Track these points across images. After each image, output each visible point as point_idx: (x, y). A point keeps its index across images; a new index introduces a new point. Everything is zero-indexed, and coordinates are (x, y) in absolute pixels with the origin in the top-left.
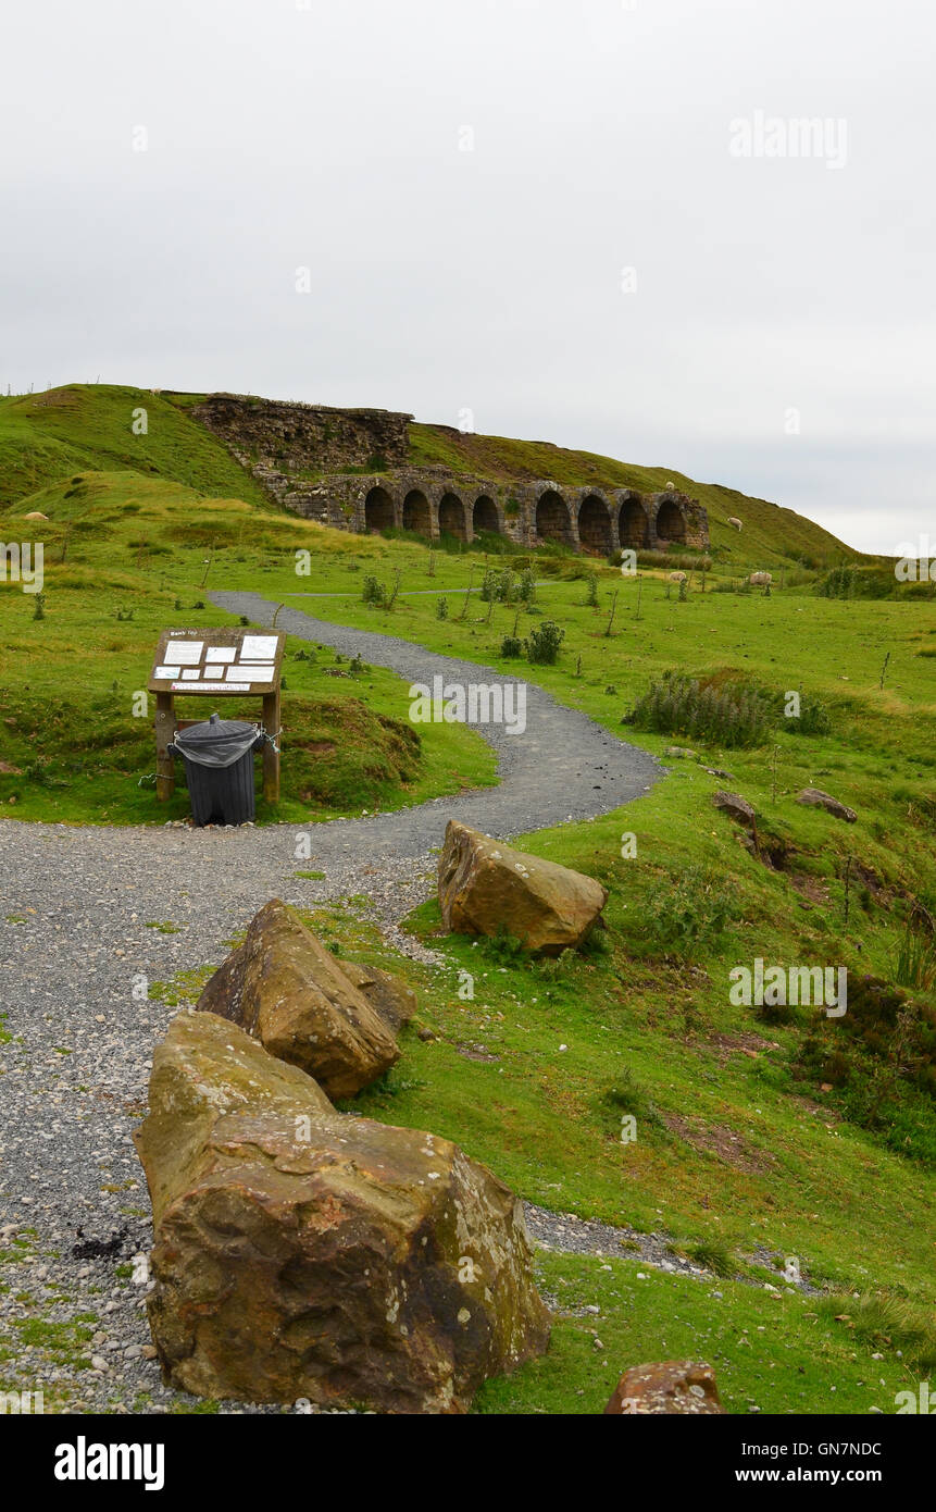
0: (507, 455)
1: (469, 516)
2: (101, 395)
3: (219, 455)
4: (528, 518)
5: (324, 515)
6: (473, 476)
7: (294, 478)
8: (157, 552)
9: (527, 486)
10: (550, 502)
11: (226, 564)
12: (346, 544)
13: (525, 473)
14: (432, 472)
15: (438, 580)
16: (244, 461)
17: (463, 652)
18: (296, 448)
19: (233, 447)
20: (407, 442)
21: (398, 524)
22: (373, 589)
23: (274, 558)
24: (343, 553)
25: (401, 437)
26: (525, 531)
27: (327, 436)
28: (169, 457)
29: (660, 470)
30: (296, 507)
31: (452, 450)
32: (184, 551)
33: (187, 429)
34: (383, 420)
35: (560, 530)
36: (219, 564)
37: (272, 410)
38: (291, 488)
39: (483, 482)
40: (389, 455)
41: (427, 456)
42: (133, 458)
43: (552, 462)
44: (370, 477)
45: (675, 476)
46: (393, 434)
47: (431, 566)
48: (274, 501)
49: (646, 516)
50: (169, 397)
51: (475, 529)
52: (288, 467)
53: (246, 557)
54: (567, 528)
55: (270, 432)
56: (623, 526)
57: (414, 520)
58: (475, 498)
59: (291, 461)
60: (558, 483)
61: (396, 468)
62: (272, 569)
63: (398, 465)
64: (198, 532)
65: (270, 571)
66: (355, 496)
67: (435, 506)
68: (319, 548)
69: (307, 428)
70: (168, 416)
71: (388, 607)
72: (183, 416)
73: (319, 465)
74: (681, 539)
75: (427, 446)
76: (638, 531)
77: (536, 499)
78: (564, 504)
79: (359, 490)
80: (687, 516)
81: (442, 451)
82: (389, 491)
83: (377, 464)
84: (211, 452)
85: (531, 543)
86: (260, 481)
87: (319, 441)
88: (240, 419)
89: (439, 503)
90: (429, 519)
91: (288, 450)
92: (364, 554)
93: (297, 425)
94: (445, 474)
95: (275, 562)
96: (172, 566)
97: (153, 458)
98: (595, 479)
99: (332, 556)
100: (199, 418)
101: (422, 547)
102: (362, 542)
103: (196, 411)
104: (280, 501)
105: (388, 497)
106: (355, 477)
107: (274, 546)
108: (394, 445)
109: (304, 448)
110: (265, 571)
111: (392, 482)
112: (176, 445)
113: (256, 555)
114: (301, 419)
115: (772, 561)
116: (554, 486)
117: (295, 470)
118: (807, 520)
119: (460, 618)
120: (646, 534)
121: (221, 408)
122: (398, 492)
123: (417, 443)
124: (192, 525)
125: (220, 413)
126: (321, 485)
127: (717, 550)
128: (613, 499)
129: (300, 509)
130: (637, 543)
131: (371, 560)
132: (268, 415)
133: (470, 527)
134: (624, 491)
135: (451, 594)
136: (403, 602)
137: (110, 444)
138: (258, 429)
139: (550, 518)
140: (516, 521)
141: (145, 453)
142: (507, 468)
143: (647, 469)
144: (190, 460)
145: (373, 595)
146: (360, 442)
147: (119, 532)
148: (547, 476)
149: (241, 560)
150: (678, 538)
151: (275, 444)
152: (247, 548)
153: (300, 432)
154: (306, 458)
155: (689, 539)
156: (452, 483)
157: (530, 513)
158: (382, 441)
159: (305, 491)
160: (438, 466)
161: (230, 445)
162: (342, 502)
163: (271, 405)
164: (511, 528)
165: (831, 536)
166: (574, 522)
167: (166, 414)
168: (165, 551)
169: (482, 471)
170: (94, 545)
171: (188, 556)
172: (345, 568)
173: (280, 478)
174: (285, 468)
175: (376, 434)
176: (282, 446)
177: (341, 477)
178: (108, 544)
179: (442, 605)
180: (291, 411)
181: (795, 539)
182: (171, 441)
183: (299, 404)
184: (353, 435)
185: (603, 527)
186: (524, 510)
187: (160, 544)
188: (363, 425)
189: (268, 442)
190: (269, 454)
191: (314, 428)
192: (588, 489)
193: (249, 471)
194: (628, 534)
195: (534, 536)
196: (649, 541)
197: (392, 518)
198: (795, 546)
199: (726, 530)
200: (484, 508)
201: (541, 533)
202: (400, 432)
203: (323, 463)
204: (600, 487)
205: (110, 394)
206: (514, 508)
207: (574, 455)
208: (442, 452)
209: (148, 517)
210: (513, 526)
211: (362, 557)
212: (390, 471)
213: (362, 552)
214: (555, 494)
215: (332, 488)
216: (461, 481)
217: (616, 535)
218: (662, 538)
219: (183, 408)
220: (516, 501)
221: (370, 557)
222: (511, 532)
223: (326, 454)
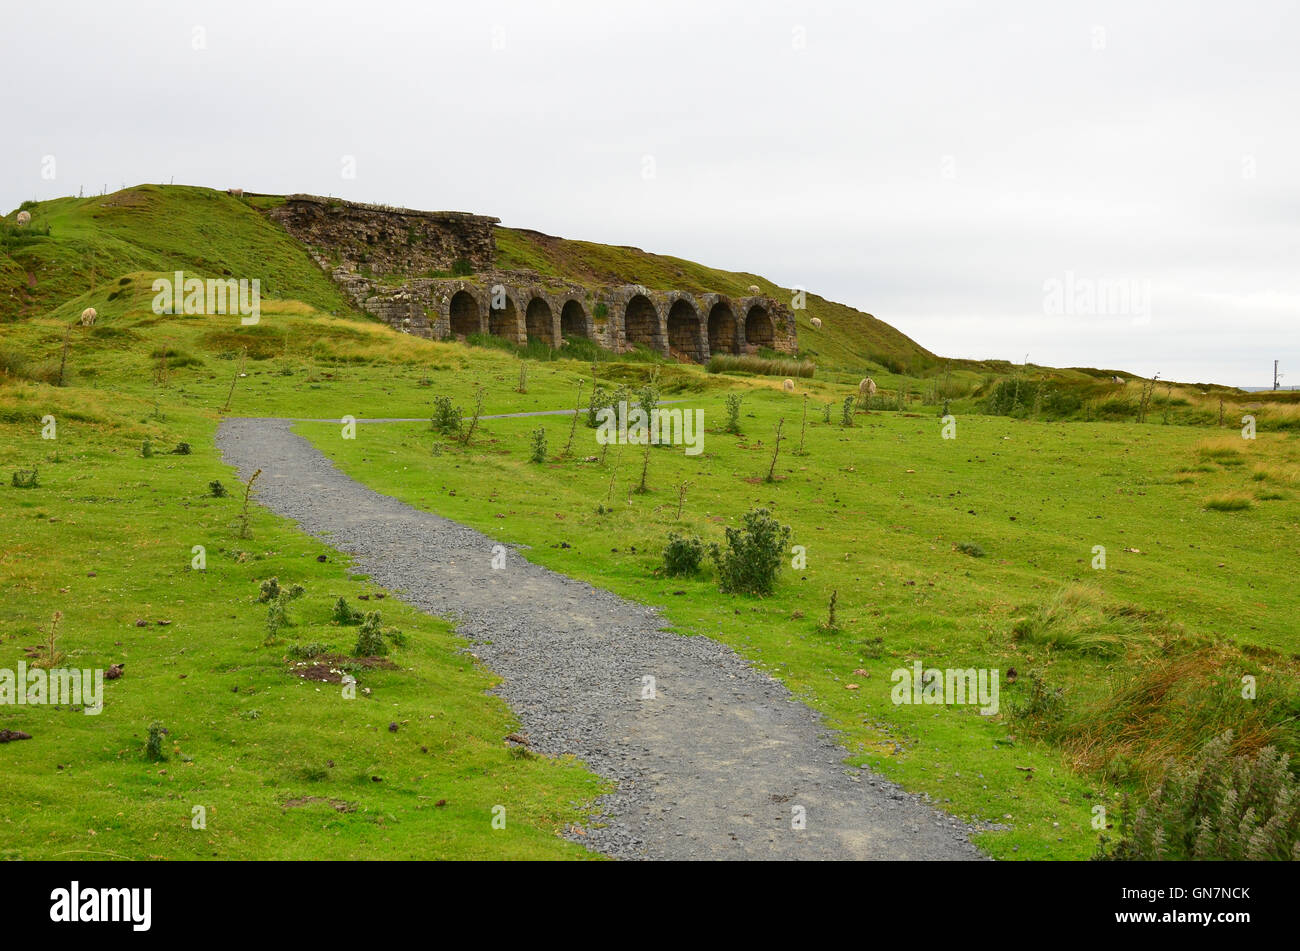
0: (595, 260)
1: (557, 320)
2: (173, 196)
3: (297, 259)
4: (617, 323)
5: (407, 320)
6: (561, 280)
7: (376, 284)
8: (184, 364)
9: (615, 290)
10: (639, 307)
11: (267, 378)
12: (419, 353)
13: (614, 278)
14: (519, 276)
15: (530, 398)
16: (323, 264)
17: (591, 562)
18: (379, 251)
19: (313, 250)
20: (493, 246)
21: (484, 329)
22: (445, 415)
23: (327, 370)
24: (414, 363)
25: (487, 241)
26: (614, 336)
27: (411, 240)
28: (245, 260)
29: (744, 276)
30: (377, 313)
31: (538, 254)
32: (220, 361)
33: (264, 232)
34: (469, 224)
35: (649, 335)
36: (260, 380)
37: (354, 212)
38: (373, 292)
39: (570, 286)
40: (474, 259)
41: (514, 261)
42: (205, 261)
43: (640, 267)
44: (455, 280)
45: (760, 280)
46: (479, 238)
47: (522, 379)
48: (355, 305)
49: (735, 320)
50: (248, 199)
51: (563, 334)
52: (370, 272)
53: (293, 369)
54: (656, 333)
55: (351, 236)
56: (712, 331)
57: (499, 325)
58: (564, 302)
59: (374, 266)
60: (647, 287)
61: (482, 271)
62: (322, 384)
63: (484, 269)
64: (240, 339)
65: (319, 388)
66: (439, 300)
67: (522, 310)
68: (386, 358)
69: (390, 231)
70: (244, 218)
71: (465, 441)
72: (260, 219)
73: (403, 270)
74: (770, 343)
75: (514, 250)
76: (726, 335)
77: (625, 303)
78: (653, 309)
79: (443, 294)
80: (775, 320)
81: (528, 255)
82: (474, 295)
83: (462, 268)
84: (290, 256)
85: (620, 349)
86: (341, 285)
87: (403, 245)
88: (321, 221)
89: (525, 308)
90: (516, 324)
91: (370, 253)
92: (440, 365)
93: (380, 228)
94: (532, 277)
95: (329, 376)
96: (199, 382)
97: (227, 261)
98: (683, 284)
99: (400, 368)
100: (277, 220)
101: (509, 357)
102: (438, 350)
103: (275, 213)
104: (361, 305)
105: (474, 301)
106: (439, 281)
107: (331, 355)
108: (480, 249)
109: (388, 251)
110: (313, 388)
111: (477, 286)
112: (253, 248)
113: (308, 366)
114: (384, 222)
115: (858, 365)
116: (643, 290)
117: (378, 274)
118: (885, 324)
119: (563, 455)
120: (736, 338)
121: (301, 210)
122: (483, 296)
123: (503, 247)
124: (237, 330)
125: (299, 215)
126: (403, 288)
127: (805, 354)
128: (702, 304)
129: (382, 315)
130: (726, 348)
131: (448, 371)
132: (350, 218)
133: (558, 332)
134: (713, 295)
135: (546, 417)
136: (485, 431)
137: (181, 246)
138: (339, 231)
139: (639, 323)
140: (605, 326)
141: (219, 256)
142: (594, 273)
143: (733, 275)
144: (267, 262)
145: (446, 422)
146: (445, 246)
147: (147, 339)
148: (635, 280)
149: (287, 373)
150: (766, 343)
151: (358, 248)
152: (297, 359)
153: (383, 235)
154: (389, 262)
155: (777, 343)
156: (540, 288)
157: (619, 317)
158: (468, 244)
159: (387, 295)
160: (525, 270)
161: (310, 248)
162: (426, 306)
163: (353, 207)
164: (600, 334)
165: (909, 340)
166: (663, 326)
167: (243, 216)
168: (193, 362)
169: (570, 276)
170: (111, 355)
171: (224, 368)
172: (415, 383)
173: (362, 282)
174: (367, 272)
175: (461, 237)
176: (365, 249)
177: (426, 281)
178: (129, 353)
179: (540, 439)
180: (373, 214)
181: (877, 343)
182: (247, 244)
183: (381, 207)
184: (437, 239)
185: (691, 332)
186: (612, 315)
187: (193, 353)
188: (448, 228)
189: (350, 246)
190: (351, 257)
191: (397, 231)
192: (677, 293)
193: (329, 275)
194: (716, 339)
195: (623, 341)
196: (738, 347)
197: (478, 323)
198: (878, 351)
199: (813, 334)
200: (572, 313)
201: (629, 338)
202: (486, 236)
203: (407, 267)
204: (688, 291)
205: (183, 195)
206: (602, 313)
207: (662, 260)
208: (529, 257)
209: (189, 321)
210: (601, 331)
211: (436, 368)
212: (475, 276)
213: (436, 363)
214: (644, 298)
215: (415, 293)
216: (548, 285)
217: (705, 339)
218: (750, 342)
219: (262, 210)
220: (604, 305)
221: (446, 368)
222: (599, 337)
223: (410, 258)
